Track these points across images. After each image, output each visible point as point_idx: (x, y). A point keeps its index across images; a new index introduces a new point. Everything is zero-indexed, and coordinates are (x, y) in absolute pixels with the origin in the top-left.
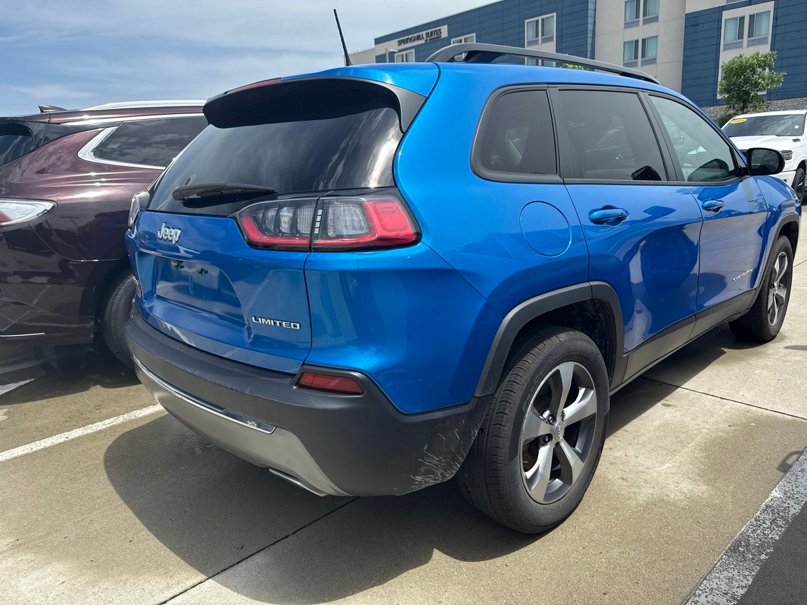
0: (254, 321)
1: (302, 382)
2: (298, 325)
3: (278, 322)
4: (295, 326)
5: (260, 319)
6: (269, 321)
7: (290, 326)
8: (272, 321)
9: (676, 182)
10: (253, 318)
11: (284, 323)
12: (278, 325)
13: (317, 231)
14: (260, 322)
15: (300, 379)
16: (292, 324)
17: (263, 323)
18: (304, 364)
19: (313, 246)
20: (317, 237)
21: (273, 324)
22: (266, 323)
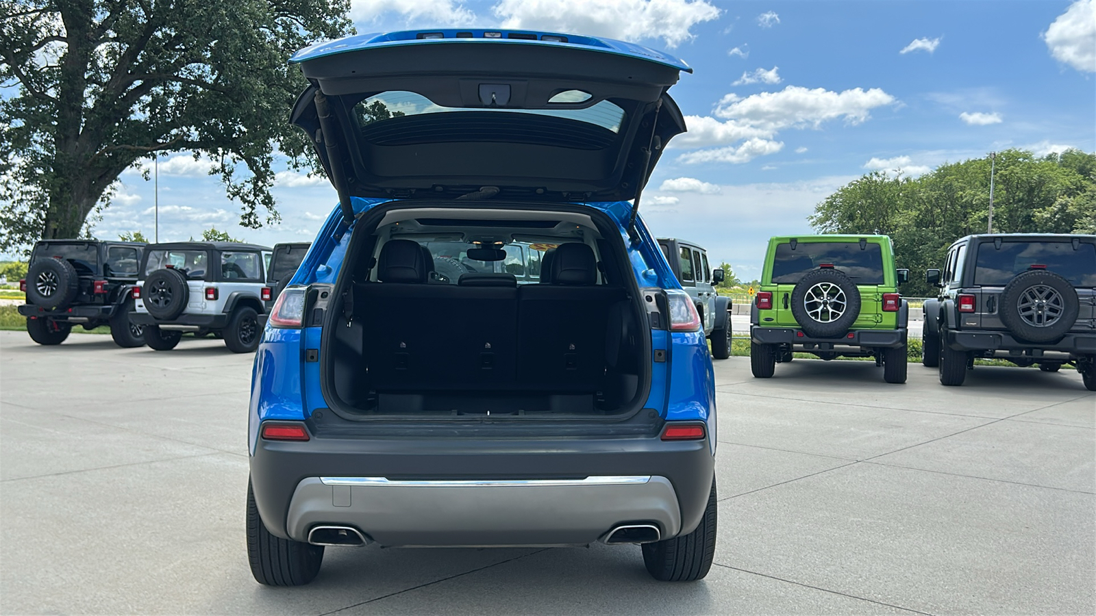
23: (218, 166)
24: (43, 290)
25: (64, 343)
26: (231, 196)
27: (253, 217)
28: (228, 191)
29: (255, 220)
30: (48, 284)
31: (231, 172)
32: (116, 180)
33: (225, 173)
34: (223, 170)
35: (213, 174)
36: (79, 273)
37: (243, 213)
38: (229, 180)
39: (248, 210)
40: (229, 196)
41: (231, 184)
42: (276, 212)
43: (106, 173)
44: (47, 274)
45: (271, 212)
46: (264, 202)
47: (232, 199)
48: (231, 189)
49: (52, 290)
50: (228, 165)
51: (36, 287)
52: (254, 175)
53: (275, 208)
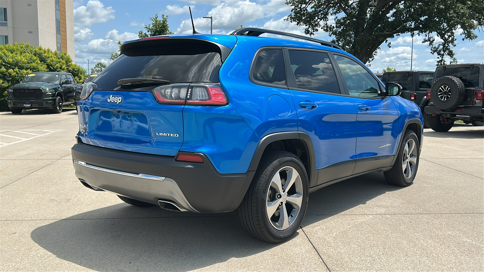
0: (157, 134)
1: (178, 159)
2: (178, 135)
3: (169, 134)
4: (176, 135)
5: (160, 133)
6: (164, 134)
7: (174, 135)
8: (166, 134)
9: (345, 95)
10: (157, 133)
11: (171, 134)
12: (169, 135)
13: (188, 97)
14: (160, 135)
15: (176, 158)
16: (175, 135)
17: (162, 135)
18: (179, 151)
19: (186, 103)
20: (188, 99)
21: (166, 135)
22: (163, 135)
23: (427, 38)
24: (442, 97)
25: (450, 131)
26: (433, 52)
27: (443, 62)
28: (432, 50)
29: (444, 63)
30: (445, 93)
31: (433, 41)
32: (378, 48)
33: (430, 41)
34: (429, 40)
35: (424, 42)
36: (466, 86)
37: (438, 60)
38: (432, 45)
39: (440, 59)
40: (431, 52)
41: (433, 46)
42: (455, 58)
43: (373, 45)
44: (445, 87)
45: (452, 59)
46: (448, 54)
47: (433, 54)
48: (433, 49)
49: (448, 97)
50: (432, 37)
51: (438, 95)
52: (443, 41)
53: (454, 56)
